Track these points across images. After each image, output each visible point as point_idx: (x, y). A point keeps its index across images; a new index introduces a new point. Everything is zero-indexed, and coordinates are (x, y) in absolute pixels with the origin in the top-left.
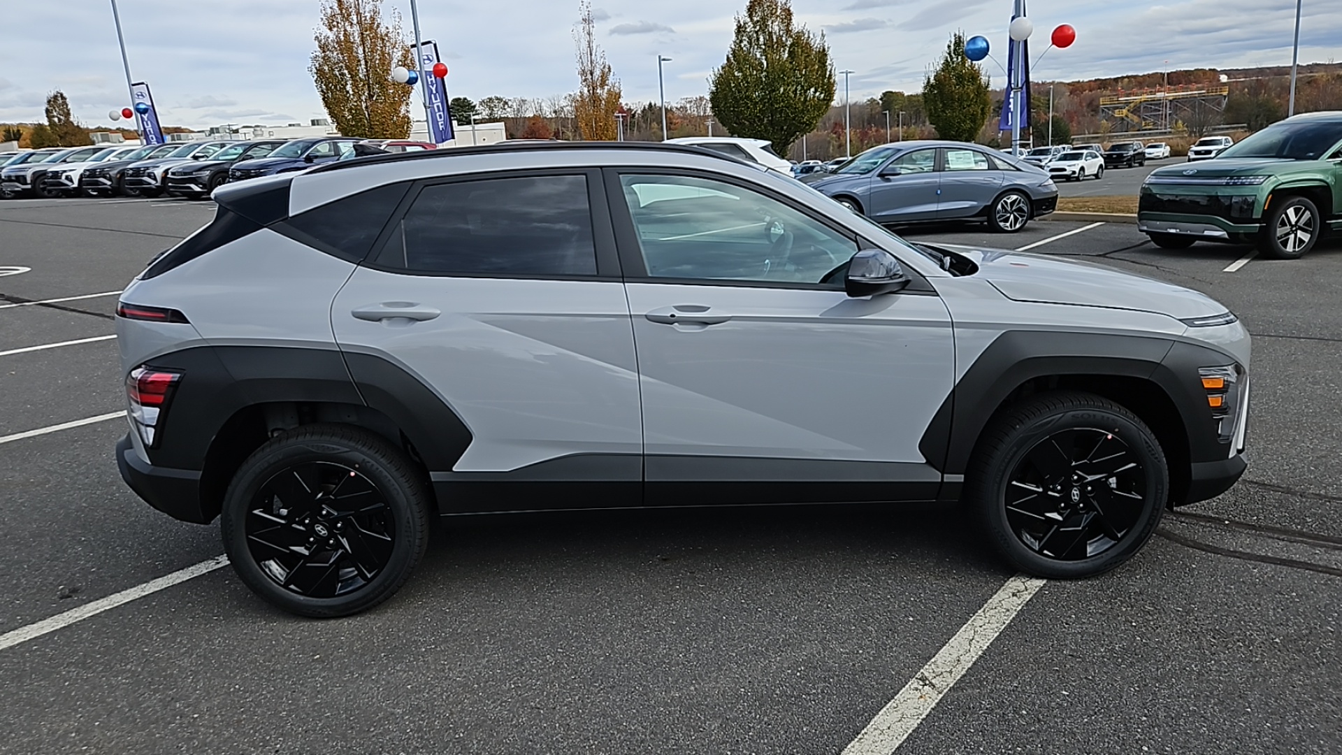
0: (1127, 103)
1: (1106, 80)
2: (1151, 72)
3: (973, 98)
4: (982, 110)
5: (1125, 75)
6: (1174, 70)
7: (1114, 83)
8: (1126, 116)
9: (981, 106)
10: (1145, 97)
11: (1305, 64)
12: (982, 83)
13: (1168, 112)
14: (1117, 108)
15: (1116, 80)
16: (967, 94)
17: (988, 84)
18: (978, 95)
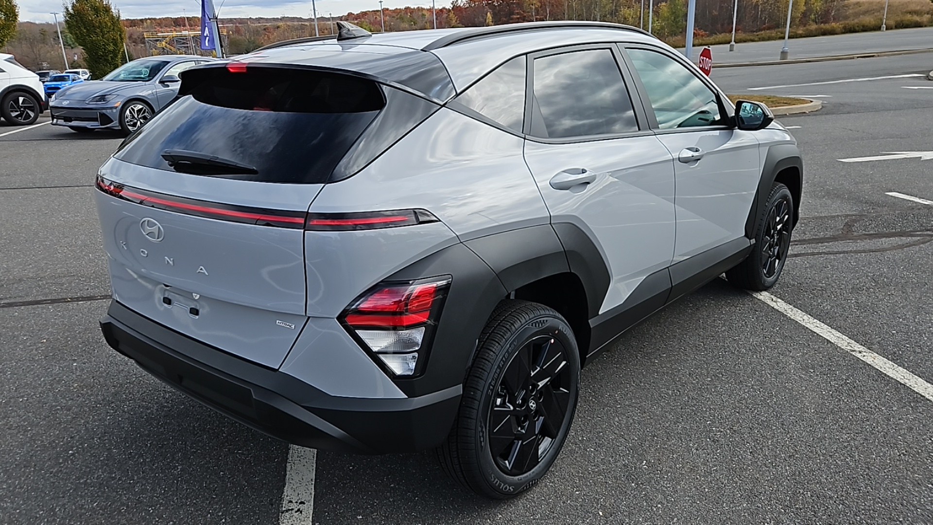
0: (164, 38)
1: (134, 20)
2: (164, 17)
3: (110, 26)
4: (120, 35)
5: (147, 18)
6: (179, 17)
7: (141, 23)
8: (166, 47)
9: (119, 33)
10: (175, 34)
11: (254, 18)
12: (114, 15)
13: (193, 45)
14: (157, 41)
15: (141, 20)
16: (105, 22)
17: (119, 16)
18: (113, 24)
